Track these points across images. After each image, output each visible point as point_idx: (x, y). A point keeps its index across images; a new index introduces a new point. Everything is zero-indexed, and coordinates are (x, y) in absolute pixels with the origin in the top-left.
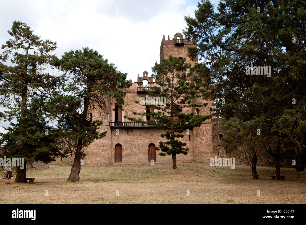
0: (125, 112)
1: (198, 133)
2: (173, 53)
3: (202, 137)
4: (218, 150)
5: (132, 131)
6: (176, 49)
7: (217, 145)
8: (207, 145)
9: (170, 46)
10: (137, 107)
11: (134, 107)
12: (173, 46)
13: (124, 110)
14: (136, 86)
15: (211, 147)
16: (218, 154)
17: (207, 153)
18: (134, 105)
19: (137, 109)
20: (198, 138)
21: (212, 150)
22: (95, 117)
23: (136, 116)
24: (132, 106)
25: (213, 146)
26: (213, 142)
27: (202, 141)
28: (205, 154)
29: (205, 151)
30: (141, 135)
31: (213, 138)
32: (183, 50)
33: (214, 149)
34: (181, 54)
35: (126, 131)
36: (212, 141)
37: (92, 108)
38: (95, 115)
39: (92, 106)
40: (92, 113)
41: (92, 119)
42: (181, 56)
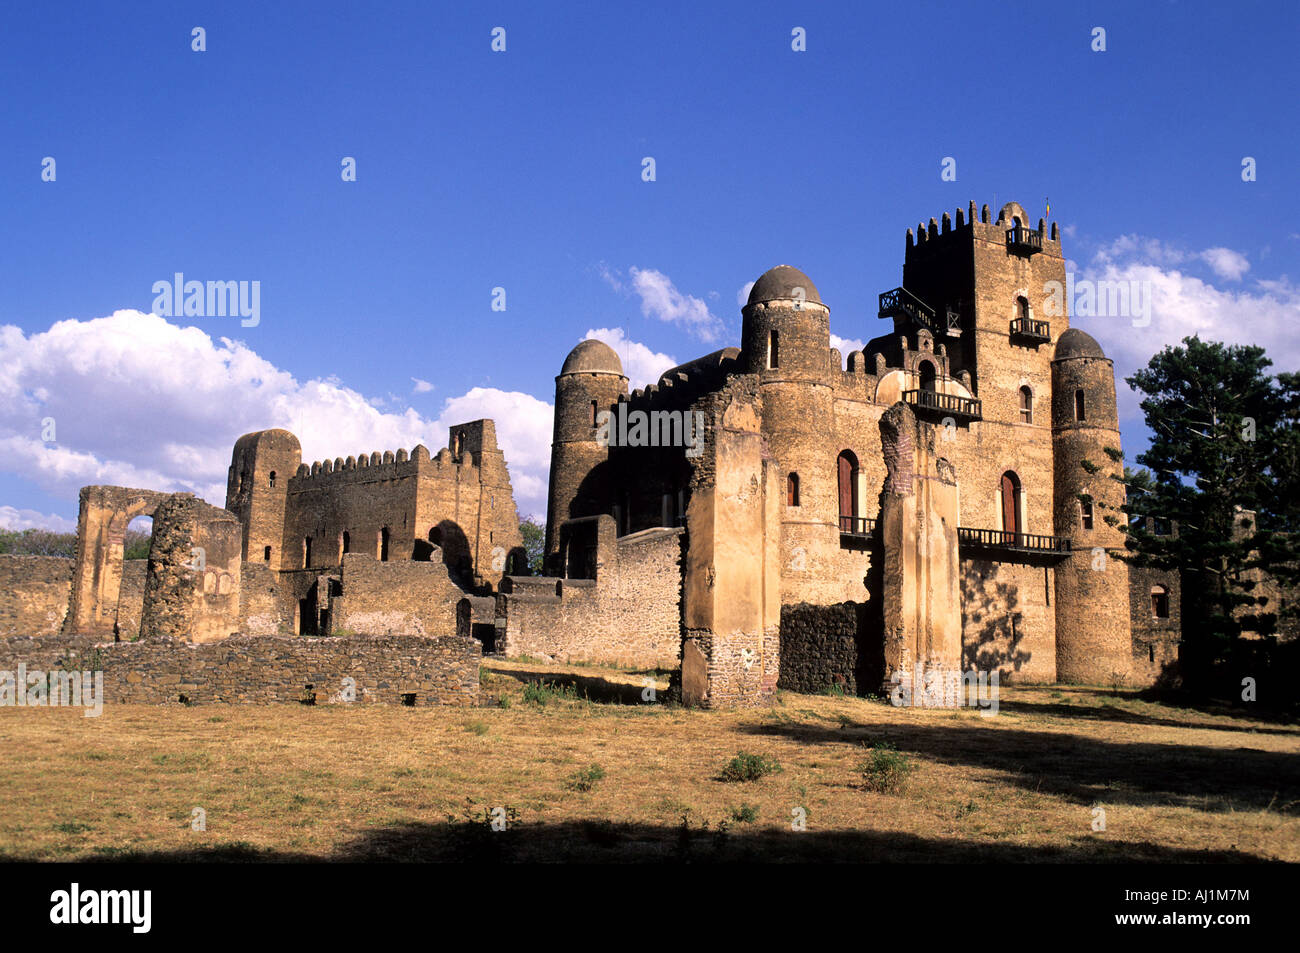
0: (867, 479)
1: (1089, 582)
2: (1001, 275)
3: (1104, 599)
4: (1151, 647)
6: (1010, 262)
7: (1146, 627)
8: (1117, 624)
9: (994, 246)
12: (1003, 248)
13: (865, 472)
14: (899, 384)
15: (1128, 633)
16: (1152, 660)
17: (1115, 654)
20: (1088, 600)
21: (1128, 644)
22: (811, 494)
25: (1134, 631)
26: (1134, 618)
27: (1103, 612)
28: (1111, 657)
29: (1113, 647)
31: (1134, 605)
33: (1136, 641)
34: (1024, 285)
36: (1128, 612)
37: (798, 453)
38: (809, 483)
39: (797, 445)
40: (800, 475)
41: (803, 499)
42: (1025, 294)
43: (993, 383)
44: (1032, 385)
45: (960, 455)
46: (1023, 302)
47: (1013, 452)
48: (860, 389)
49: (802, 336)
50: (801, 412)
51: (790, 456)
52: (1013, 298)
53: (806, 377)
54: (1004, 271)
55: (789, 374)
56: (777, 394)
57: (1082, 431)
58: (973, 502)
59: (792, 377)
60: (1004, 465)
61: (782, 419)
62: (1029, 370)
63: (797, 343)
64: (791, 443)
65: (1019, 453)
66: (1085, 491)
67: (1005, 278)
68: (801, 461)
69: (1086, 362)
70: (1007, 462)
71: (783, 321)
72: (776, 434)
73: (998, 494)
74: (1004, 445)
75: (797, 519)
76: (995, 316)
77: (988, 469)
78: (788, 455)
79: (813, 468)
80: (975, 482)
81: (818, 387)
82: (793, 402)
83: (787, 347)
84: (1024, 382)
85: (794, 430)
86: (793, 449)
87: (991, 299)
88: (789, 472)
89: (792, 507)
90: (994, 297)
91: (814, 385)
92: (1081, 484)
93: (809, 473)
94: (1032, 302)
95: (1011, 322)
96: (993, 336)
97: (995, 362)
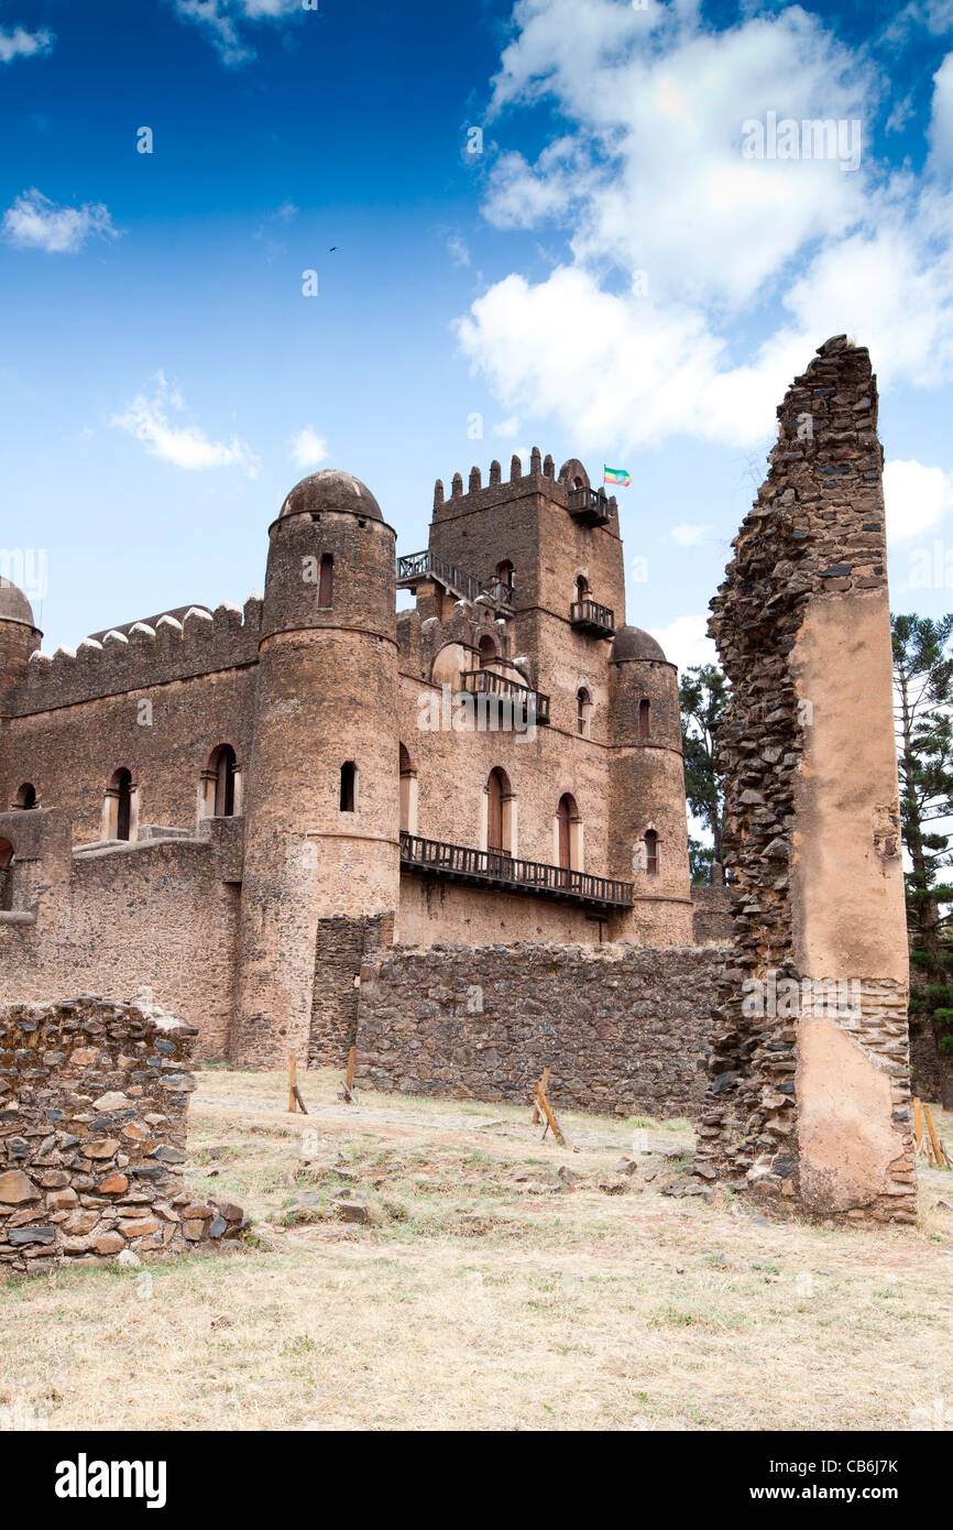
0: (420, 786)
2: (563, 545)
5: (443, 898)
6: (571, 531)
9: (557, 508)
10: (460, 773)
11: (449, 771)
12: (565, 512)
13: (418, 775)
14: (458, 662)
18: (450, 758)
19: (458, 783)
22: (373, 795)
23: (456, 819)
24: (444, 761)
30: (468, 921)
32: (588, 545)
34: (584, 563)
35: (423, 892)
37: (358, 734)
38: (372, 778)
39: (356, 722)
40: (358, 764)
41: (358, 800)
42: (585, 574)
43: (553, 679)
44: (591, 688)
45: (519, 767)
46: (582, 583)
47: (571, 772)
48: (414, 662)
49: (367, 567)
50: (364, 675)
51: (347, 737)
52: (574, 578)
53: (370, 626)
54: (567, 543)
55: (348, 619)
56: (330, 646)
57: (647, 750)
58: (531, 830)
59: (352, 622)
60: (562, 784)
61: (335, 682)
62: (588, 669)
63: (360, 576)
64: (347, 718)
65: (577, 770)
66: (650, 826)
67: (568, 550)
68: (362, 745)
69: (651, 665)
70: (565, 782)
71: (342, 541)
72: (326, 704)
73: (556, 823)
74: (563, 760)
75: (352, 831)
76: (556, 596)
77: (546, 788)
78: (343, 735)
79: (377, 757)
80: (533, 803)
81: (385, 643)
82: (353, 659)
83: (345, 579)
84: (582, 683)
85: (352, 700)
86: (350, 727)
87: (552, 572)
88: (343, 761)
89: (346, 813)
90: (556, 570)
91: (381, 640)
92: (647, 816)
93: (372, 764)
94: (593, 586)
95: (573, 606)
96: (553, 620)
97: (555, 652)
